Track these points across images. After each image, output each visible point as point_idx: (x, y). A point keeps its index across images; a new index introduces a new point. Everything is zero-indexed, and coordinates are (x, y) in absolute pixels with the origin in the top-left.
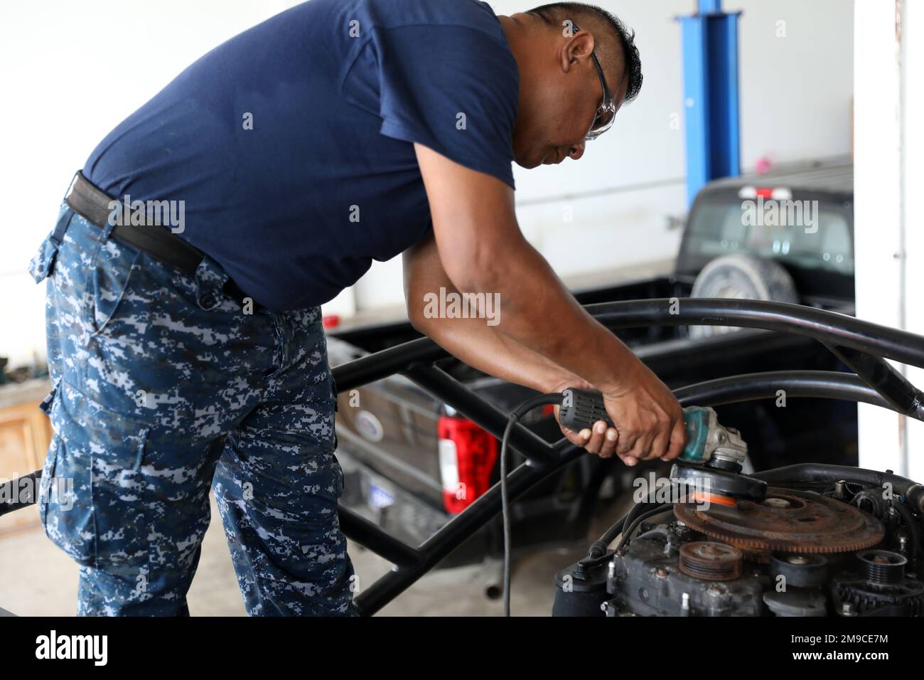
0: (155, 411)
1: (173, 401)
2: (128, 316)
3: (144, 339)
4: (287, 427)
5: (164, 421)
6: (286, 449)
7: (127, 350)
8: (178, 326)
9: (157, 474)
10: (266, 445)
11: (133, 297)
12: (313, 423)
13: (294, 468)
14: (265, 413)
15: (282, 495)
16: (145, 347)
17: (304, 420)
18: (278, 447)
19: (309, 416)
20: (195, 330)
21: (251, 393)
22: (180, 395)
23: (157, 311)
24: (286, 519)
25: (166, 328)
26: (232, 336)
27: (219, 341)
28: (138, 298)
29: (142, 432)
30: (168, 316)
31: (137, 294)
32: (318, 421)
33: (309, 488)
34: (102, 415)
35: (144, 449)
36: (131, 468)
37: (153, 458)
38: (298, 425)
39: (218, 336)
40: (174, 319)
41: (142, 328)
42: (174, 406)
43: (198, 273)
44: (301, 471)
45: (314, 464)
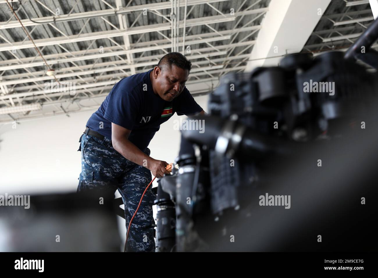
0: (94, 167)
1: (98, 165)
2: (88, 148)
3: (91, 152)
4: (132, 180)
5: (97, 169)
6: (131, 185)
7: (89, 156)
8: (99, 149)
9: (97, 182)
10: (127, 185)
11: (89, 143)
12: (139, 179)
13: (133, 189)
14: (125, 178)
15: (131, 197)
16: (92, 154)
17: (136, 178)
18: (129, 185)
19: (138, 177)
20: (103, 150)
21: (121, 170)
22: (100, 164)
23: (94, 146)
24: (133, 204)
25: (97, 150)
26: (113, 153)
27: (109, 154)
28: (90, 144)
29: (92, 172)
30: (97, 147)
31: (90, 143)
32: (141, 178)
33: (137, 194)
34: (85, 171)
35: (93, 176)
36: (91, 181)
37: (96, 178)
38: (135, 180)
39: (109, 153)
40: (98, 148)
41: (90, 150)
42: (98, 166)
43: (104, 139)
44: (135, 190)
45: (139, 189)
